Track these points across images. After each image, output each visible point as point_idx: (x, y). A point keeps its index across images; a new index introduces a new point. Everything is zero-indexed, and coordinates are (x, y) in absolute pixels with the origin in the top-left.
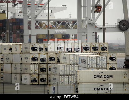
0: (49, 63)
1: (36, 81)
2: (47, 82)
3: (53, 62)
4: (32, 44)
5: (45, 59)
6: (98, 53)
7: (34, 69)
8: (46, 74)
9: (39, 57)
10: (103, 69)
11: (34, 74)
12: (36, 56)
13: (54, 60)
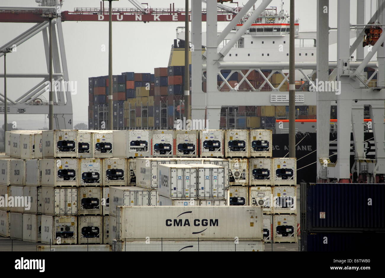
0: (107, 186)
1: (71, 235)
2: (101, 237)
3: (119, 182)
4: (59, 134)
5: (97, 174)
6: (245, 157)
7: (66, 201)
8: (98, 215)
9: (79, 169)
10: (213, 202)
11: (66, 214)
12: (72, 165)
13: (121, 177)
